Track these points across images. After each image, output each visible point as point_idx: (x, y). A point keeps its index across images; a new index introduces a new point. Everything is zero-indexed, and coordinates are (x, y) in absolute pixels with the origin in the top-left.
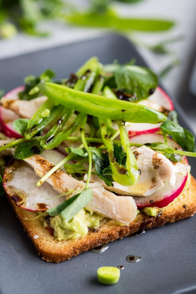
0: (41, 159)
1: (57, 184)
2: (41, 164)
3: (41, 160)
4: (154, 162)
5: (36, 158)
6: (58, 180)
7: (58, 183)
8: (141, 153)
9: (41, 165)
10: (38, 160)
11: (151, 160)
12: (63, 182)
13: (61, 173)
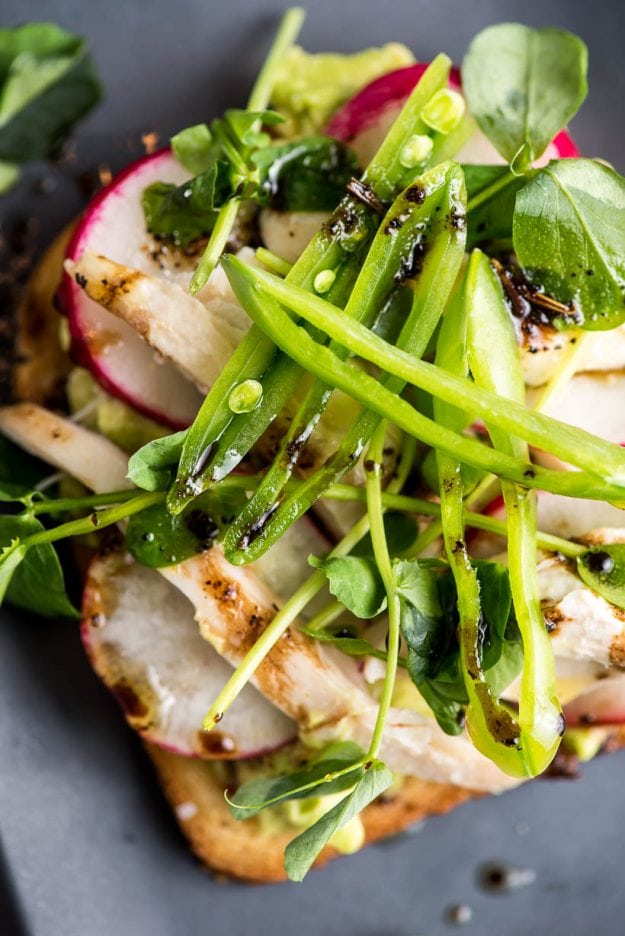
0: (220, 579)
1: (272, 688)
2: (217, 602)
3: (220, 584)
4: (614, 656)
5: (201, 571)
6: (276, 675)
7: (276, 686)
8: (574, 617)
9: (219, 607)
10: (208, 583)
11: (607, 650)
12: (293, 683)
13: (290, 651)
